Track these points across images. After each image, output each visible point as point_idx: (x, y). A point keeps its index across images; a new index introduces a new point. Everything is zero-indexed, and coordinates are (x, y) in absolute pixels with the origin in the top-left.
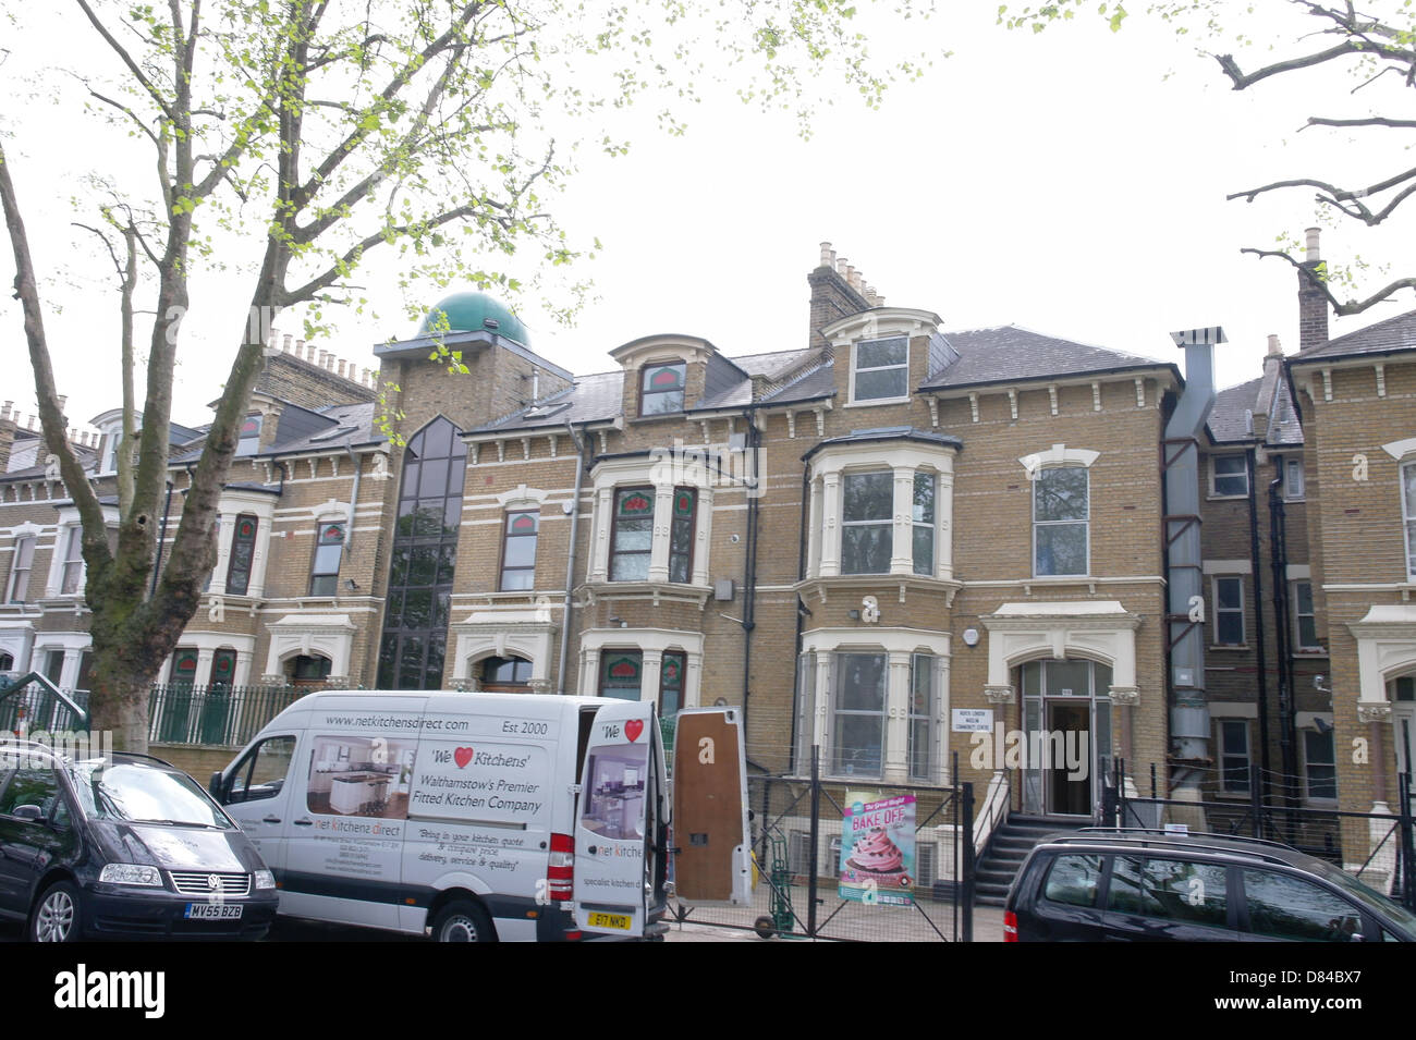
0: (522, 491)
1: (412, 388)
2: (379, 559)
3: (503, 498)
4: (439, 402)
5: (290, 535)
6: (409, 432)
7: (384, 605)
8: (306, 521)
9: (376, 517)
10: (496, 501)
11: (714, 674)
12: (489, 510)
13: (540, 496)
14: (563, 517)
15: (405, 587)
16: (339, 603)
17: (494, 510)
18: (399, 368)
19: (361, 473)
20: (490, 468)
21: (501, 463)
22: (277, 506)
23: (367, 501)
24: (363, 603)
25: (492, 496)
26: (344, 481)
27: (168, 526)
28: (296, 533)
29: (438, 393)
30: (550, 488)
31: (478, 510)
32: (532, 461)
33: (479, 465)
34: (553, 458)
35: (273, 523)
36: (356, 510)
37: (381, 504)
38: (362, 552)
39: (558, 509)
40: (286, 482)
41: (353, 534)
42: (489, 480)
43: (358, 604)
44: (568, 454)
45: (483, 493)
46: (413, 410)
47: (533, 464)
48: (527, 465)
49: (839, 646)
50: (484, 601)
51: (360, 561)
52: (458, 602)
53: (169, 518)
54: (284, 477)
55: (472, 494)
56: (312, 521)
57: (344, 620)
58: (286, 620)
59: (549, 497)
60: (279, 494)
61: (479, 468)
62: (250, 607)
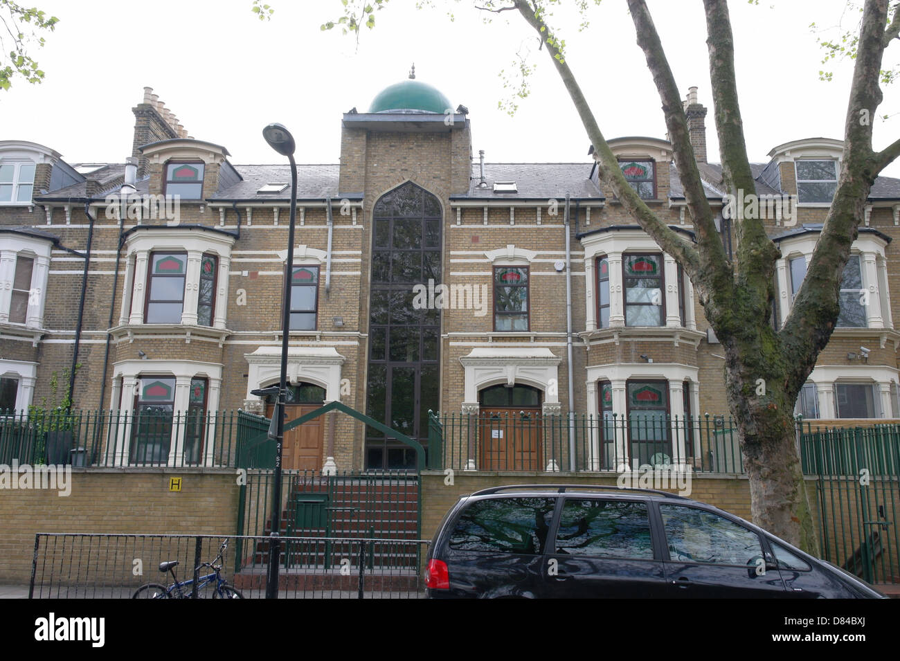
0: (511, 250)
1: (375, 156)
2: (361, 300)
3: (492, 255)
4: (406, 170)
5: (254, 275)
6: (376, 193)
7: (367, 340)
8: (271, 263)
9: (356, 264)
10: (484, 257)
11: (710, 398)
12: (478, 264)
13: (530, 255)
14: (554, 274)
15: (389, 325)
16: (322, 338)
17: (483, 264)
18: (365, 136)
19: (333, 225)
20: (475, 229)
21: (485, 225)
22: (233, 248)
23: (343, 249)
24: (350, 338)
25: (480, 253)
26: (312, 230)
27: (92, 259)
28: (260, 273)
29: (404, 163)
30: (539, 249)
31: (468, 264)
32: (516, 226)
33: (463, 226)
34: (539, 225)
35: (231, 263)
36: (333, 256)
37: (360, 252)
38: (343, 294)
39: (551, 267)
40: (243, 227)
41: (331, 276)
42: (475, 239)
43: (344, 338)
44: (552, 223)
45: (469, 249)
46: (378, 174)
47: (518, 229)
48: (513, 229)
49: (838, 379)
50: (485, 339)
51: (342, 302)
52: (456, 339)
53: (92, 252)
54: (240, 223)
55: (458, 250)
56: (279, 263)
57: (332, 352)
58: (260, 351)
59: (538, 257)
60: (237, 237)
61: (463, 229)
62: (218, 338)
